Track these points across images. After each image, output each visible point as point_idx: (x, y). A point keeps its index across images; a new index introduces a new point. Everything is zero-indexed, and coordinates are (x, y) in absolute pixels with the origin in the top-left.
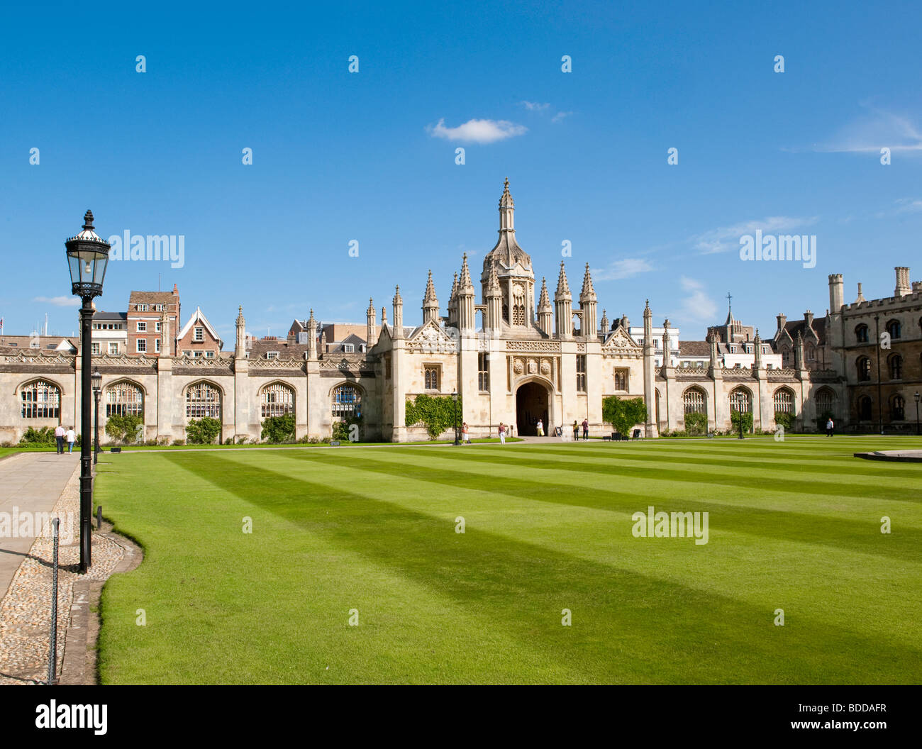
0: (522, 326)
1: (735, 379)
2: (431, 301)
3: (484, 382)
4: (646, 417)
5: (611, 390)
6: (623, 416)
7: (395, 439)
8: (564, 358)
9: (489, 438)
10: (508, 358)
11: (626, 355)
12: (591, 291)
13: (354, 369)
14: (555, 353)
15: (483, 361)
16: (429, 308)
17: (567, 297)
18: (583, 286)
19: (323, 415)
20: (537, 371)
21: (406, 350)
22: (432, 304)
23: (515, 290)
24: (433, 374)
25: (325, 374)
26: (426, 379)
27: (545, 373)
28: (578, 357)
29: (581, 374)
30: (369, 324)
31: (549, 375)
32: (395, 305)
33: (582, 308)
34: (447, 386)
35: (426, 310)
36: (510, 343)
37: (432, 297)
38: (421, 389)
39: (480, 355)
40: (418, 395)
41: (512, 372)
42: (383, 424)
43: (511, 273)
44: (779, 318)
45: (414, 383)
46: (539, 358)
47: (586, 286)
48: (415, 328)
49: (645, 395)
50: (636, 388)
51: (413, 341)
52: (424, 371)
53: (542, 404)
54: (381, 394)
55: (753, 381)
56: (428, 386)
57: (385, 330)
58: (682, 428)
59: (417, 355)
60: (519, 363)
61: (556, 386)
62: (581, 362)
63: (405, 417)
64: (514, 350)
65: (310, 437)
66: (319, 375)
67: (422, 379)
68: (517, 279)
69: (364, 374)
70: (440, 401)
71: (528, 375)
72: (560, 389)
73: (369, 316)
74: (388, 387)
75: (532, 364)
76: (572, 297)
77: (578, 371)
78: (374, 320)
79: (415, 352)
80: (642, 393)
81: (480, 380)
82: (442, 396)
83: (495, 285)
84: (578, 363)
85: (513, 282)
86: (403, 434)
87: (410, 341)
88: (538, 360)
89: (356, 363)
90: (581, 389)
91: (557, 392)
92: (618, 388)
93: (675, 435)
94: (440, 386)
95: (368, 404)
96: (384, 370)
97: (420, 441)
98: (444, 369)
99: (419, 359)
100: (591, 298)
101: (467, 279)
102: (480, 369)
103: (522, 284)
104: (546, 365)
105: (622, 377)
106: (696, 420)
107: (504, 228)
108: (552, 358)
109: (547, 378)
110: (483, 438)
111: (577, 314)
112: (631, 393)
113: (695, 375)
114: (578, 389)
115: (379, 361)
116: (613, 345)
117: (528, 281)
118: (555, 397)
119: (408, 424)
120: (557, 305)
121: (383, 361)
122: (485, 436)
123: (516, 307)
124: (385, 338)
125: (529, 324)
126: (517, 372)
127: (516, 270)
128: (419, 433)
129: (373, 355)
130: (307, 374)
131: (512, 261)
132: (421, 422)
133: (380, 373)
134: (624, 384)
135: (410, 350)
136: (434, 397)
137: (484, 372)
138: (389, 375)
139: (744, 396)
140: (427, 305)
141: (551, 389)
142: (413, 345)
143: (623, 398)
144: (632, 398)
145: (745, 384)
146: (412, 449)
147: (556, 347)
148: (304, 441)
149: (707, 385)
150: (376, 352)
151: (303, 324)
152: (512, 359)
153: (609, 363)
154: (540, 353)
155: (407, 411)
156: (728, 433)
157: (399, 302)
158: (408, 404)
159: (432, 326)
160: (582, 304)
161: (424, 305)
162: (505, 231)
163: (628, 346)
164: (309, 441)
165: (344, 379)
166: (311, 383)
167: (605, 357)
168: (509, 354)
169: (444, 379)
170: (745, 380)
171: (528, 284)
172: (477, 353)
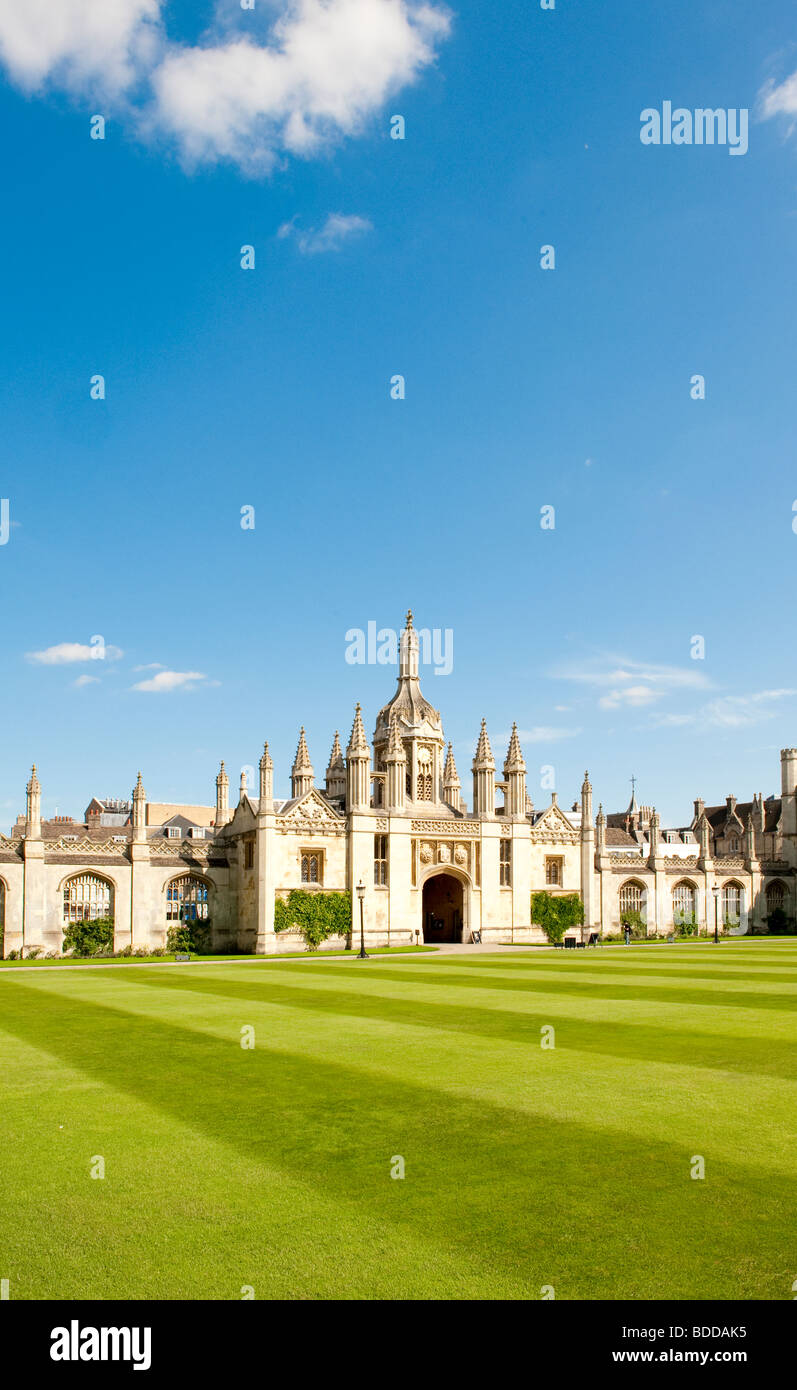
0: (428, 803)
1: (679, 871)
2: (303, 768)
3: (382, 873)
4: (583, 918)
5: (541, 884)
6: (555, 916)
7: (259, 949)
8: (485, 843)
9: (387, 946)
10: (414, 842)
11: (559, 840)
12: (518, 758)
13: (200, 855)
14: (473, 837)
15: (382, 844)
16: (302, 776)
17: (489, 765)
18: (509, 752)
19: (154, 919)
20: (449, 859)
21: (277, 829)
22: (305, 772)
23: (420, 754)
24: (313, 862)
25: (157, 862)
26: (303, 869)
27: (459, 862)
28: (502, 842)
29: (505, 863)
30: (219, 797)
31: (465, 865)
32: (262, 769)
33: (507, 779)
34: (333, 879)
35: (297, 780)
36: (416, 823)
37: (305, 763)
38: (296, 882)
39: (377, 837)
40: (292, 891)
41: (418, 861)
42: (240, 930)
43: (416, 732)
44: (696, 803)
45: (287, 874)
46: (453, 842)
47: (513, 751)
48: (286, 801)
49: (582, 891)
50: (570, 882)
51: (287, 818)
52: (301, 859)
53: (452, 902)
54: (236, 890)
55: (699, 874)
56: (306, 878)
57: (244, 803)
58: (618, 931)
59: (291, 837)
60: (427, 849)
61: (473, 878)
62: (506, 847)
63: (273, 920)
64: (421, 832)
65: (136, 948)
66: (149, 863)
67: (298, 868)
68: (423, 741)
69: (213, 862)
70: (322, 898)
71: (441, 864)
72: (479, 882)
73: (218, 786)
74: (248, 880)
75: (445, 850)
76: (495, 763)
77: (502, 860)
78: (226, 790)
79: (289, 832)
80: (579, 888)
81: (376, 871)
82: (325, 892)
83: (397, 746)
84: (502, 849)
85: (419, 744)
86: (270, 942)
87: (282, 819)
88: (452, 845)
89: (202, 848)
90: (505, 882)
91: (476, 887)
92: (549, 882)
93: (610, 939)
94: (322, 879)
95: (218, 903)
96: (242, 858)
97: (294, 952)
98: (328, 856)
99: (296, 842)
100: (519, 767)
101: (361, 738)
102: (376, 857)
103: (429, 747)
104: (461, 851)
105: (554, 868)
107: (405, 675)
108: (470, 843)
109: (463, 868)
110: (379, 947)
111: (501, 787)
112: (565, 888)
113: (633, 866)
114: (502, 883)
115: (234, 846)
116: (544, 828)
117: (438, 744)
118: (472, 893)
119: (277, 930)
120: (475, 774)
121: (241, 845)
122: (381, 944)
123: (421, 776)
124: (244, 814)
125: (438, 800)
126: (424, 861)
127: (423, 729)
128: (293, 941)
129: (225, 838)
130: (131, 862)
131: (417, 717)
132: (295, 927)
133: (235, 861)
134: (556, 876)
135: (282, 830)
136: (315, 893)
137: (381, 860)
138: (251, 862)
139: (688, 891)
140: (297, 773)
141: (467, 882)
142: (287, 824)
143: (555, 894)
144: (568, 893)
145: (690, 877)
146: (286, 963)
147: (474, 829)
148: (127, 954)
149: (646, 878)
150: (228, 834)
151: (105, 804)
152: (418, 844)
153: (539, 850)
154: (454, 836)
155: (277, 912)
156: (670, 935)
157: (268, 765)
158: (279, 903)
159: (312, 798)
160: (507, 775)
161: (293, 773)
162: (407, 679)
163: (563, 829)
164: (133, 953)
165: (186, 869)
166: (137, 873)
167: (534, 843)
168: (414, 837)
169: (327, 869)
170: (689, 872)
171: (437, 748)
172: (372, 837)
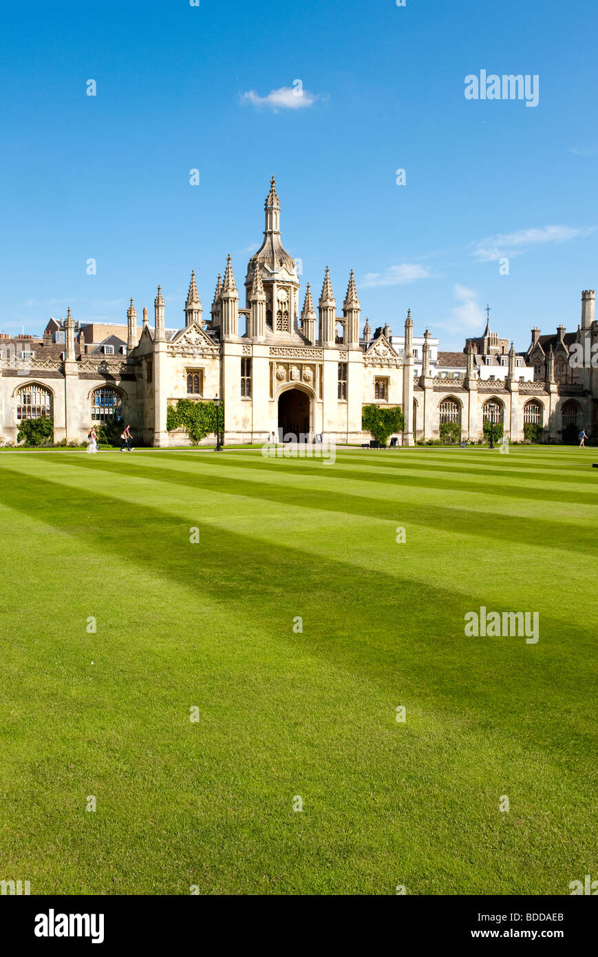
0: (285, 332)
1: (489, 391)
2: (193, 304)
3: (247, 388)
4: (403, 426)
5: (371, 398)
6: (381, 424)
7: (156, 443)
8: (326, 366)
9: (250, 444)
10: (271, 364)
11: (386, 364)
12: (354, 298)
13: (114, 371)
14: (316, 360)
15: (247, 365)
16: (192, 310)
17: (330, 304)
18: (347, 293)
19: (82, 419)
20: (299, 378)
21: (168, 353)
22: (195, 306)
23: (279, 294)
24: (195, 378)
25: (84, 376)
26: (188, 384)
27: (307, 380)
28: (340, 365)
29: (342, 382)
30: (130, 326)
31: (311, 382)
32: (157, 306)
33: (345, 315)
34: (210, 391)
35: (189, 312)
36: (273, 349)
37: (195, 299)
38: (183, 394)
39: (243, 360)
40: (180, 400)
41: (274, 378)
42: (145, 429)
43: (276, 277)
44: (533, 332)
45: (176, 387)
46: (301, 365)
47: (350, 293)
48: (177, 330)
49: (403, 405)
50: (394, 397)
51: (175, 344)
52: (186, 375)
53: (304, 411)
54: (142, 398)
55: (505, 393)
56: (190, 390)
57: (146, 332)
58: (437, 437)
59: (179, 358)
60: (282, 369)
61: (317, 393)
62: (343, 370)
63: (166, 422)
64: (277, 356)
65: (69, 441)
66: (77, 377)
67: (184, 383)
68: (281, 284)
69: (124, 377)
70: (202, 406)
71: (293, 381)
72: (321, 397)
73: (129, 317)
74: (149, 390)
75: (295, 371)
76: (336, 304)
77: (339, 379)
78: (134, 321)
79: (177, 355)
80: (401, 403)
81: (243, 386)
82: (204, 402)
83: (259, 289)
84: (340, 371)
85: (278, 286)
86: (164, 438)
87: (171, 345)
88: (300, 367)
89: (116, 365)
90: (342, 396)
91: (319, 400)
92: (377, 397)
93: (430, 444)
94: (202, 391)
95: (129, 407)
96: (145, 374)
97: (182, 446)
98: (206, 373)
99: (181, 363)
100: (354, 306)
101: (231, 282)
102: (243, 375)
103: (286, 289)
104: (308, 372)
105: (381, 386)
106: (450, 430)
107: (269, 230)
108: (314, 365)
109: (309, 385)
110: (244, 444)
111: (341, 322)
112: (389, 403)
113: (452, 385)
114: (339, 397)
115: (140, 364)
116: (374, 355)
117: (293, 286)
118: (316, 404)
119: (169, 429)
120: (320, 311)
121: (144, 364)
122: (247, 442)
123: (280, 312)
124: (146, 340)
125: (293, 331)
126: (279, 379)
127: (281, 274)
128: (181, 438)
129: (134, 358)
130: (65, 375)
131: (277, 265)
132: (183, 427)
133: (141, 376)
134: (383, 393)
135: (172, 353)
136: (196, 402)
137: (246, 378)
138: (151, 378)
139: (497, 407)
140: (189, 307)
141: (313, 396)
142: (175, 349)
143: (382, 407)
144: (393, 406)
145: (498, 396)
146: (173, 454)
147: (318, 354)
148: (63, 445)
149: (462, 396)
150: (136, 355)
151: (60, 323)
152: (275, 366)
153: (370, 372)
154: (302, 360)
155: (169, 416)
156: (480, 442)
157: (160, 303)
158: (170, 409)
159: (194, 329)
160: (346, 312)
161: (186, 307)
162: (271, 233)
163: (389, 356)
164: (68, 444)
165: (103, 382)
166: (69, 385)
167: (366, 366)
168: (272, 360)
169: (206, 384)
170: (498, 391)
171: (292, 289)
172: (240, 359)
